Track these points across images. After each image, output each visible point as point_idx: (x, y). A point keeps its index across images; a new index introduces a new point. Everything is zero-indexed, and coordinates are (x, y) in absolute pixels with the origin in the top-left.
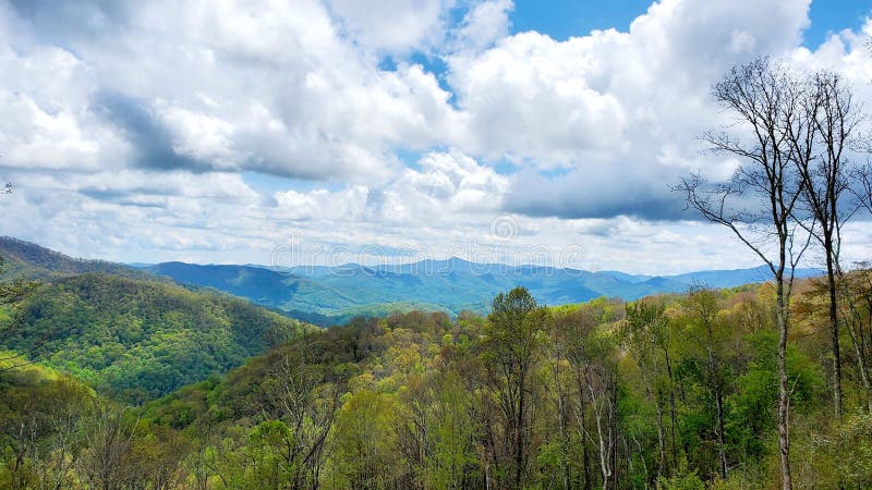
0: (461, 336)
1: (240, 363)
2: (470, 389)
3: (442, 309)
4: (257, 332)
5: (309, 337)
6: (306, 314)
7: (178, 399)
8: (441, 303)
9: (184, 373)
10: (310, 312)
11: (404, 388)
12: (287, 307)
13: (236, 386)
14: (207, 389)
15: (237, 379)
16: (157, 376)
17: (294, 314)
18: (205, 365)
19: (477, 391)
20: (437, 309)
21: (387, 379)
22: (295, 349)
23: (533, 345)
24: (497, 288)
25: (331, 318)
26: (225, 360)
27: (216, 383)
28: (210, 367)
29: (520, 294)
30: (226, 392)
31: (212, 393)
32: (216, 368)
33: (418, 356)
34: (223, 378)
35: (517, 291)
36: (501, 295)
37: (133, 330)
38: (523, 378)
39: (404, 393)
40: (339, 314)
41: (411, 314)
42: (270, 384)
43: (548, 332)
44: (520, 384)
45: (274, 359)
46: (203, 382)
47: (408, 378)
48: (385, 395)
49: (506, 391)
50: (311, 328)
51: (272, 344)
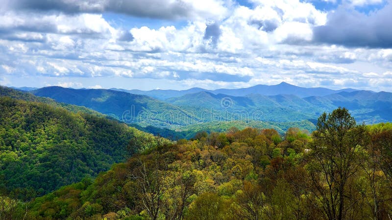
0: (289, 150)
1: (107, 169)
2: (297, 194)
3: (273, 127)
4: (120, 144)
5: (162, 148)
6: (159, 129)
7: (59, 196)
8: (271, 122)
9: (63, 176)
10: (162, 127)
11: (240, 191)
12: (144, 124)
13: (104, 186)
14: (81, 189)
15: (105, 181)
16: (42, 178)
17: (150, 129)
18: (80, 170)
19: (303, 196)
20: (268, 126)
21: (226, 184)
22: (151, 158)
23: (352, 157)
24: (321, 109)
25: (179, 132)
26: (96, 165)
27: (87, 184)
28: (84, 172)
29: (341, 114)
30: (95, 192)
31: (85, 192)
32: (89, 172)
33: (252, 166)
34: (94, 181)
35: (339, 111)
36: (325, 116)
37: (23, 141)
38: (342, 185)
39: (240, 196)
40: (186, 130)
41: (246, 130)
42: (131, 186)
43: (365, 146)
44: (340, 190)
45: (133, 166)
46: (78, 184)
47: (243, 184)
48: (224, 197)
49: (328, 196)
50: (164, 141)
51: (133, 153)
